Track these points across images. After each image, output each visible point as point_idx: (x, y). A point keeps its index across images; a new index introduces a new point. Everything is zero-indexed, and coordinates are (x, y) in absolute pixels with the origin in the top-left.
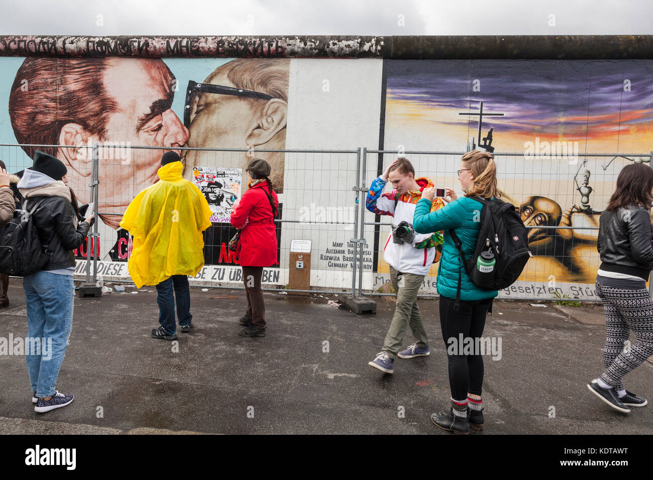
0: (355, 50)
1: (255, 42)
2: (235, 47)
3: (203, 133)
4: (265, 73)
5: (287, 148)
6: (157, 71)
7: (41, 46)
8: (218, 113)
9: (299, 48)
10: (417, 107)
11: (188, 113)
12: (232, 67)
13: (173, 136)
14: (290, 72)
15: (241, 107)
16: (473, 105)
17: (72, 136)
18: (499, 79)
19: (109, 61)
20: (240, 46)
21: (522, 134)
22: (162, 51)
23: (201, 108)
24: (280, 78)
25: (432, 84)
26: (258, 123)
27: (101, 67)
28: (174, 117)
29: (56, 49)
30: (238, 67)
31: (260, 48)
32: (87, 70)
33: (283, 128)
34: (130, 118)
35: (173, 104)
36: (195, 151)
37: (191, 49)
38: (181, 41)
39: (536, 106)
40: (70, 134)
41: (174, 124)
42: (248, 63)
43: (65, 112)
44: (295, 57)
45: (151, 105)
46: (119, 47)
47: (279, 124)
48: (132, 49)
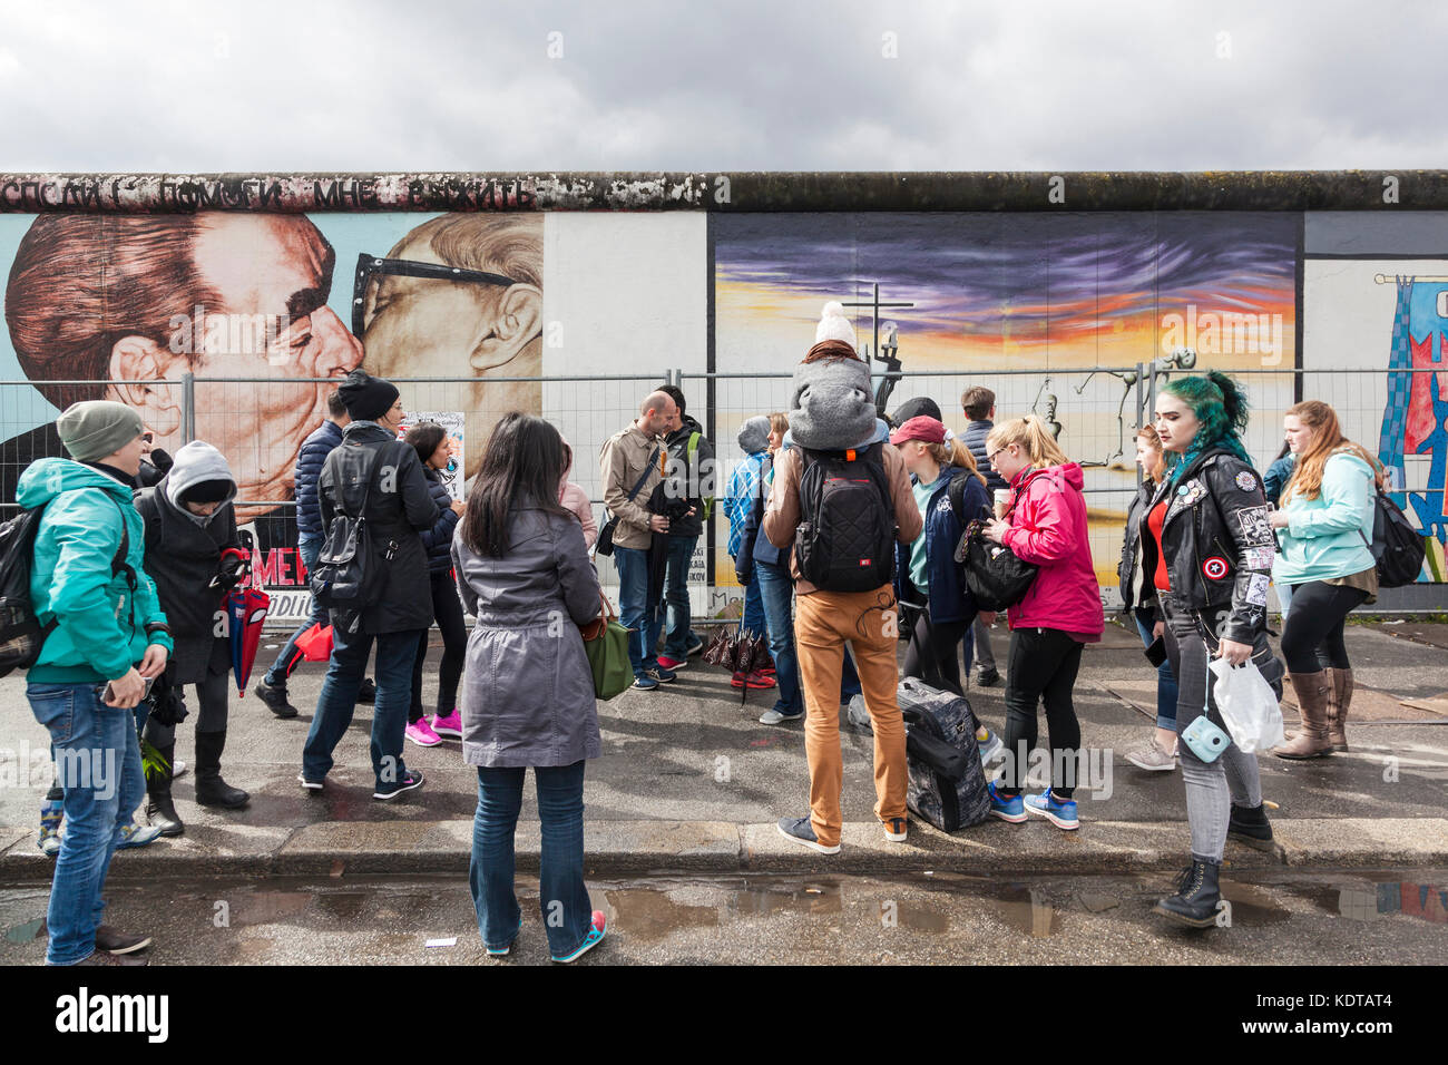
0: (658, 198)
1: (478, 184)
2: (442, 193)
3: (390, 348)
4: (498, 239)
6: (299, 237)
7: (70, 194)
8: (416, 310)
9: (558, 194)
10: (771, 294)
11: (359, 313)
12: (438, 229)
13: (332, 356)
14: (545, 236)
15: (460, 299)
16: (861, 290)
17: (135, 359)
18: (901, 245)
19: (203, 219)
20: (451, 192)
21: (945, 336)
22: (307, 201)
23: (384, 303)
24: (527, 248)
25: (790, 254)
26: (491, 327)
27: (189, 231)
28: (334, 319)
29: (98, 199)
30: (449, 228)
31: (489, 194)
32: (161, 236)
33: (537, 336)
35: (331, 296)
37: (361, 196)
38: (342, 183)
39: (965, 290)
40: (131, 358)
41: (333, 332)
43: (119, 315)
44: (553, 211)
45: (288, 298)
46: (224, 195)
47: (529, 328)
48: (249, 198)
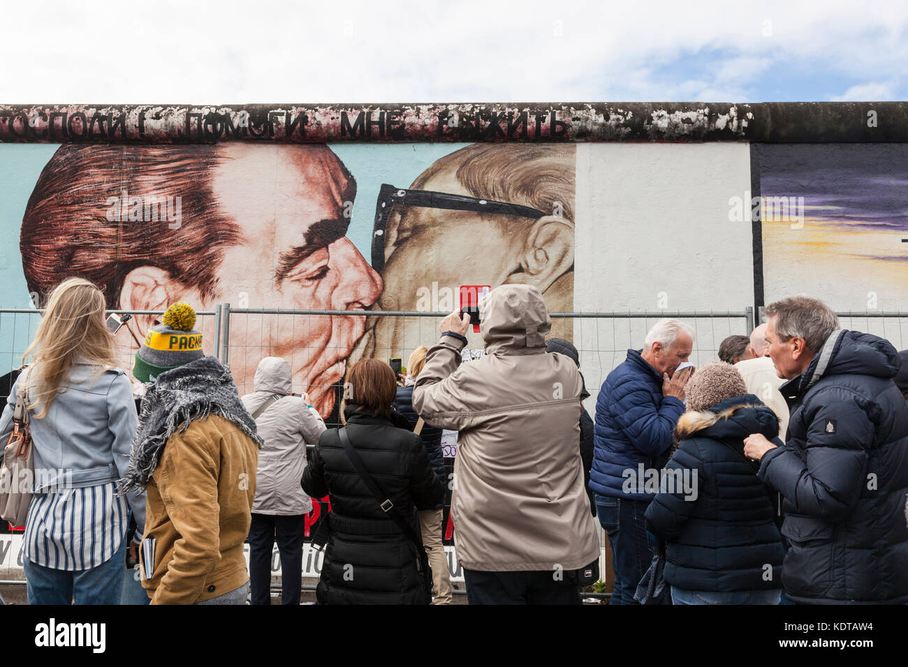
0: (701, 128)
1: (511, 114)
2: (473, 122)
3: (411, 281)
4: (528, 169)
5: (576, 311)
6: (320, 167)
7: (96, 123)
8: (440, 243)
9: (595, 123)
10: (821, 228)
11: (379, 245)
12: (464, 160)
13: (349, 289)
14: (577, 167)
15: (486, 232)
17: (146, 290)
19: (223, 150)
20: (483, 122)
22: (332, 130)
23: (405, 235)
24: (558, 179)
26: (519, 261)
27: (210, 161)
28: (353, 252)
29: (124, 128)
30: (476, 159)
31: (521, 124)
32: (182, 166)
33: (566, 272)
34: (265, 255)
35: (350, 228)
36: (394, 317)
37: (389, 127)
38: (369, 114)
40: (143, 288)
41: (352, 265)
42: (495, 152)
43: (134, 245)
44: (587, 141)
45: (306, 229)
46: (250, 125)
47: (559, 263)
48: (274, 128)
